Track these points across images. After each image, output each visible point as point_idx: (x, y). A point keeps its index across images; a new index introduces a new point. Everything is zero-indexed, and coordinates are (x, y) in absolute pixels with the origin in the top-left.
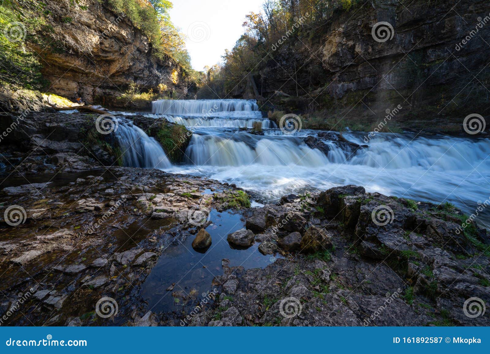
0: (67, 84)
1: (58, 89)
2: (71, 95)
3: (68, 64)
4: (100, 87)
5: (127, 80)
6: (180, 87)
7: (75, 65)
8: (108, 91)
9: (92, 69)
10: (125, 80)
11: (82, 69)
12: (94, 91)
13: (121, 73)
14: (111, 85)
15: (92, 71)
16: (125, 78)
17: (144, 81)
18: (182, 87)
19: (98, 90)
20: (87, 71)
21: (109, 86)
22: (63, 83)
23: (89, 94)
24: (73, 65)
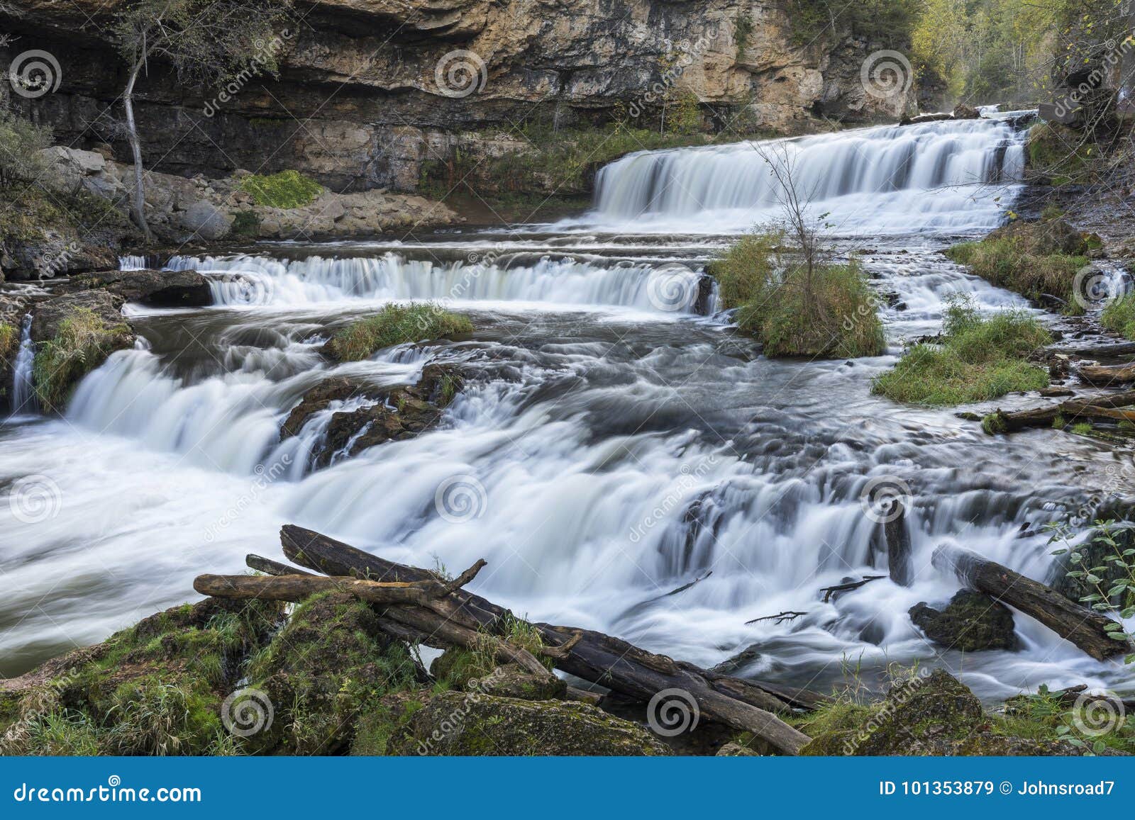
0: (343, 136)
1: (318, 154)
2: (351, 168)
3: (335, 78)
4: (442, 130)
5: (533, 88)
6: (780, 74)
7: (354, 78)
8: (468, 137)
9: (408, 77)
10: (523, 90)
11: (376, 83)
12: (423, 148)
13: (504, 70)
14: (479, 116)
15: (409, 83)
16: (523, 83)
17: (599, 82)
18: (787, 72)
19: (436, 138)
20: (392, 86)
21: (474, 121)
22: (331, 135)
23: (406, 160)
24: (346, 80)
